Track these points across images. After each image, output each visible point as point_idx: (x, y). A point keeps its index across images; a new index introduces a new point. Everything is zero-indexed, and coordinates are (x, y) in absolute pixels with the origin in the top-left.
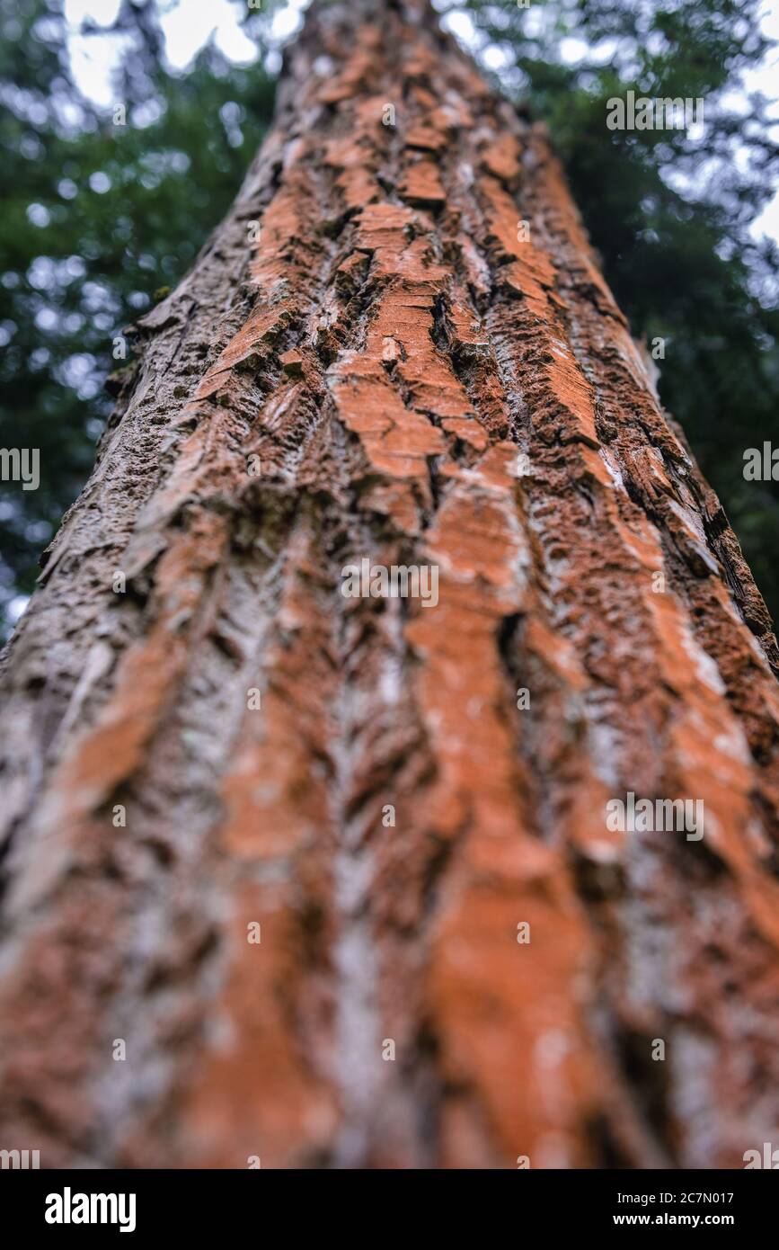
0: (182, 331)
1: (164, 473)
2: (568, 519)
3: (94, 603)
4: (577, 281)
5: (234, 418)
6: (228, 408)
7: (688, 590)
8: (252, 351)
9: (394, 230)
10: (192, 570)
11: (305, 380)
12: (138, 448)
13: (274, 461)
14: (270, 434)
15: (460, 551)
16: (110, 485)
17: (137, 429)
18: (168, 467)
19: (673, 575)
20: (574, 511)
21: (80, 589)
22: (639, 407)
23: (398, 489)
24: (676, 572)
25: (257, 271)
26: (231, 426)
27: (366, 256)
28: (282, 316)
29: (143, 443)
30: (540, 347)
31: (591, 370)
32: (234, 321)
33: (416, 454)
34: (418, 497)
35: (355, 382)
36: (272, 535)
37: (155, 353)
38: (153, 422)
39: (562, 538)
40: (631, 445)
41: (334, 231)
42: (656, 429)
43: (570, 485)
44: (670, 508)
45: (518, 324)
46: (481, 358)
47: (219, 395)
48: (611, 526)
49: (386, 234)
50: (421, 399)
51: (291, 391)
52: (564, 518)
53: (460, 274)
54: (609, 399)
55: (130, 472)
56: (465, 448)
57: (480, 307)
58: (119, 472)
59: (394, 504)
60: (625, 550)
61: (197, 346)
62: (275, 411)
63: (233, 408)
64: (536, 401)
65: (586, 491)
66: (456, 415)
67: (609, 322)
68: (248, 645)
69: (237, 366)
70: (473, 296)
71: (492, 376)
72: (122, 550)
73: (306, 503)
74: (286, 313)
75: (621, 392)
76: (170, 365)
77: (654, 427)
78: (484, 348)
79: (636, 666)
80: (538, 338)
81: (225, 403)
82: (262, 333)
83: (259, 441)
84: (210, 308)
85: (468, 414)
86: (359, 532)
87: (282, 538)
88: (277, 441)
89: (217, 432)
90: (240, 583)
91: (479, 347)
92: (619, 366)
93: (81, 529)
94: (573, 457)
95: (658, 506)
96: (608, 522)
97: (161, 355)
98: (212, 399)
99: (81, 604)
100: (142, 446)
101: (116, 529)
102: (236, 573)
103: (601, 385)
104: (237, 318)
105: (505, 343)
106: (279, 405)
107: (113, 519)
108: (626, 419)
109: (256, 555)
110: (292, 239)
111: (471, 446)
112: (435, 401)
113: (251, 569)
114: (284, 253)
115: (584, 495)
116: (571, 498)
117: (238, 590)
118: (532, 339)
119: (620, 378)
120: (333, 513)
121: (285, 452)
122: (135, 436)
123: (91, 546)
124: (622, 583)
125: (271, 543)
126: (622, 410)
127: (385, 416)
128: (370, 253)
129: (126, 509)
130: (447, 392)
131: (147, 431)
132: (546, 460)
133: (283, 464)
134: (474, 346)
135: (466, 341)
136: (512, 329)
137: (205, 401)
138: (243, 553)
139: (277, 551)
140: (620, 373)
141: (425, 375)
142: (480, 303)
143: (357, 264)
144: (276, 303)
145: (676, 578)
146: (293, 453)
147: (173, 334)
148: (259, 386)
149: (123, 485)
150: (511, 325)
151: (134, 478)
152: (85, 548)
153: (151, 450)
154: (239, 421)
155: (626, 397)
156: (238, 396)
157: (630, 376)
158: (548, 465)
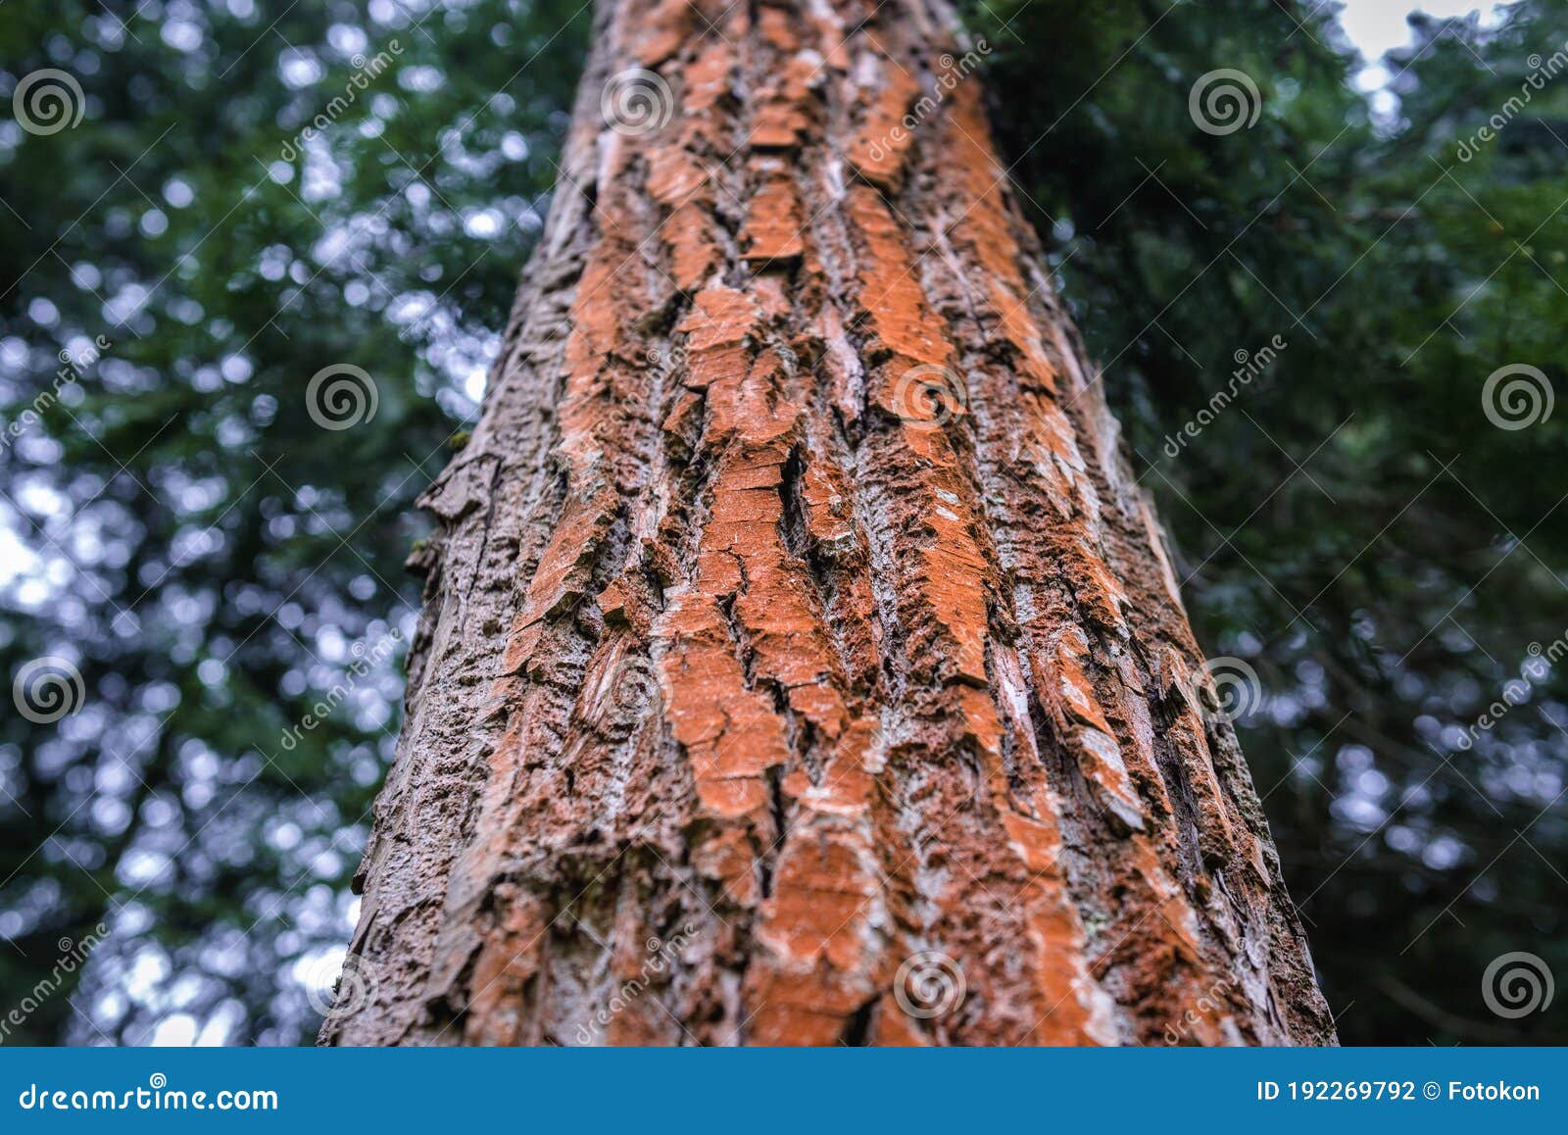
0: (487, 519)
1: (476, 795)
2: (949, 802)
3: (413, 997)
4: (989, 336)
5: (551, 697)
6: (543, 684)
7: (1108, 858)
8: (563, 590)
9: (732, 344)
10: (506, 993)
11: (630, 628)
12: (447, 731)
13: (600, 769)
14: (593, 729)
15: (804, 923)
16: (418, 795)
17: (442, 697)
18: (479, 785)
19: (1092, 837)
20: (957, 789)
21: (396, 978)
22: (1062, 552)
23: (731, 836)
24: (1094, 832)
25: (567, 423)
26: (548, 712)
27: (697, 397)
28: (598, 522)
29: (452, 721)
30: (921, 508)
31: (1001, 500)
32: (545, 516)
33: (751, 773)
34: (755, 842)
35: (683, 648)
36: (596, 912)
37: (456, 562)
38: (462, 683)
39: (942, 836)
40: (1049, 624)
41: (663, 324)
42: (1083, 587)
43: (952, 749)
44: (1081, 744)
45: (895, 470)
46: (843, 555)
47: (530, 668)
48: (996, 814)
49: (721, 353)
50: (766, 660)
51: (615, 651)
52: (944, 802)
53: (824, 384)
54: (1023, 546)
55: (440, 771)
56: (817, 733)
57: (850, 439)
58: (427, 773)
59: (727, 863)
60: (1010, 851)
61: (506, 542)
62: (596, 691)
63: (549, 682)
64: (912, 616)
65: (969, 756)
66: (807, 681)
67: (1028, 403)
69: (549, 615)
70: (841, 424)
71: (860, 578)
72: (437, 905)
73: (631, 861)
74: (603, 516)
75: (1039, 531)
76: (476, 577)
77: (1080, 583)
78: (845, 541)
79: (1013, 1035)
80: (920, 492)
81: (539, 678)
82: (576, 554)
83: (580, 744)
84: (519, 467)
85: (821, 674)
86: (693, 896)
87: (609, 911)
88: (602, 739)
89: (531, 731)
91: (839, 541)
92: (1036, 488)
93: (389, 876)
94: (952, 708)
95: (1070, 740)
96: (992, 806)
97: (463, 564)
98: (521, 672)
99: (398, 999)
100: (451, 725)
101: (430, 872)
102: (560, 969)
103: (1013, 525)
104: (548, 510)
105: (881, 499)
106: (600, 680)
107: (425, 857)
108: (1045, 577)
109: (582, 938)
110: (609, 355)
111: (822, 731)
112: (782, 659)
113: (577, 959)
114: (599, 387)
115: (967, 762)
116: (953, 769)
117: (565, 993)
118: (914, 494)
119: (1038, 507)
120: (664, 871)
121: (613, 751)
122: (442, 709)
123: (403, 907)
124: (1007, 902)
125: (596, 922)
126: (1040, 563)
127: (719, 708)
128: (702, 391)
129: (439, 836)
130: (797, 641)
131: (455, 701)
132: (924, 712)
133: (611, 771)
134: (831, 543)
135: (823, 537)
136: (889, 477)
137: (513, 678)
138: (567, 940)
139: (604, 932)
140: (1037, 499)
141: (770, 612)
142: (852, 431)
143: (688, 413)
144: (590, 497)
145: (1095, 842)
146: (623, 747)
147: (475, 527)
148: (579, 631)
149: (433, 793)
150: (887, 472)
151: (446, 780)
152: (396, 911)
153: (462, 732)
154: (558, 702)
155: (1046, 539)
156: (553, 660)
157: (1050, 502)
158: (926, 718)
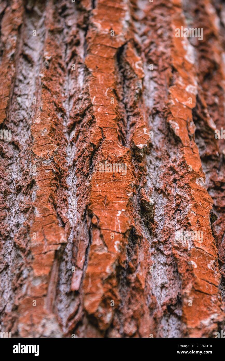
68: (35, 56)
90: (30, 26)
